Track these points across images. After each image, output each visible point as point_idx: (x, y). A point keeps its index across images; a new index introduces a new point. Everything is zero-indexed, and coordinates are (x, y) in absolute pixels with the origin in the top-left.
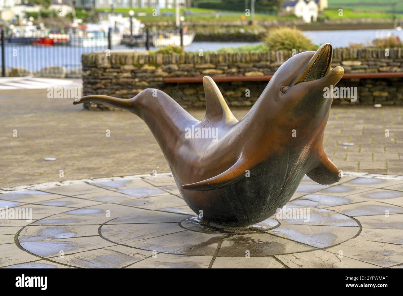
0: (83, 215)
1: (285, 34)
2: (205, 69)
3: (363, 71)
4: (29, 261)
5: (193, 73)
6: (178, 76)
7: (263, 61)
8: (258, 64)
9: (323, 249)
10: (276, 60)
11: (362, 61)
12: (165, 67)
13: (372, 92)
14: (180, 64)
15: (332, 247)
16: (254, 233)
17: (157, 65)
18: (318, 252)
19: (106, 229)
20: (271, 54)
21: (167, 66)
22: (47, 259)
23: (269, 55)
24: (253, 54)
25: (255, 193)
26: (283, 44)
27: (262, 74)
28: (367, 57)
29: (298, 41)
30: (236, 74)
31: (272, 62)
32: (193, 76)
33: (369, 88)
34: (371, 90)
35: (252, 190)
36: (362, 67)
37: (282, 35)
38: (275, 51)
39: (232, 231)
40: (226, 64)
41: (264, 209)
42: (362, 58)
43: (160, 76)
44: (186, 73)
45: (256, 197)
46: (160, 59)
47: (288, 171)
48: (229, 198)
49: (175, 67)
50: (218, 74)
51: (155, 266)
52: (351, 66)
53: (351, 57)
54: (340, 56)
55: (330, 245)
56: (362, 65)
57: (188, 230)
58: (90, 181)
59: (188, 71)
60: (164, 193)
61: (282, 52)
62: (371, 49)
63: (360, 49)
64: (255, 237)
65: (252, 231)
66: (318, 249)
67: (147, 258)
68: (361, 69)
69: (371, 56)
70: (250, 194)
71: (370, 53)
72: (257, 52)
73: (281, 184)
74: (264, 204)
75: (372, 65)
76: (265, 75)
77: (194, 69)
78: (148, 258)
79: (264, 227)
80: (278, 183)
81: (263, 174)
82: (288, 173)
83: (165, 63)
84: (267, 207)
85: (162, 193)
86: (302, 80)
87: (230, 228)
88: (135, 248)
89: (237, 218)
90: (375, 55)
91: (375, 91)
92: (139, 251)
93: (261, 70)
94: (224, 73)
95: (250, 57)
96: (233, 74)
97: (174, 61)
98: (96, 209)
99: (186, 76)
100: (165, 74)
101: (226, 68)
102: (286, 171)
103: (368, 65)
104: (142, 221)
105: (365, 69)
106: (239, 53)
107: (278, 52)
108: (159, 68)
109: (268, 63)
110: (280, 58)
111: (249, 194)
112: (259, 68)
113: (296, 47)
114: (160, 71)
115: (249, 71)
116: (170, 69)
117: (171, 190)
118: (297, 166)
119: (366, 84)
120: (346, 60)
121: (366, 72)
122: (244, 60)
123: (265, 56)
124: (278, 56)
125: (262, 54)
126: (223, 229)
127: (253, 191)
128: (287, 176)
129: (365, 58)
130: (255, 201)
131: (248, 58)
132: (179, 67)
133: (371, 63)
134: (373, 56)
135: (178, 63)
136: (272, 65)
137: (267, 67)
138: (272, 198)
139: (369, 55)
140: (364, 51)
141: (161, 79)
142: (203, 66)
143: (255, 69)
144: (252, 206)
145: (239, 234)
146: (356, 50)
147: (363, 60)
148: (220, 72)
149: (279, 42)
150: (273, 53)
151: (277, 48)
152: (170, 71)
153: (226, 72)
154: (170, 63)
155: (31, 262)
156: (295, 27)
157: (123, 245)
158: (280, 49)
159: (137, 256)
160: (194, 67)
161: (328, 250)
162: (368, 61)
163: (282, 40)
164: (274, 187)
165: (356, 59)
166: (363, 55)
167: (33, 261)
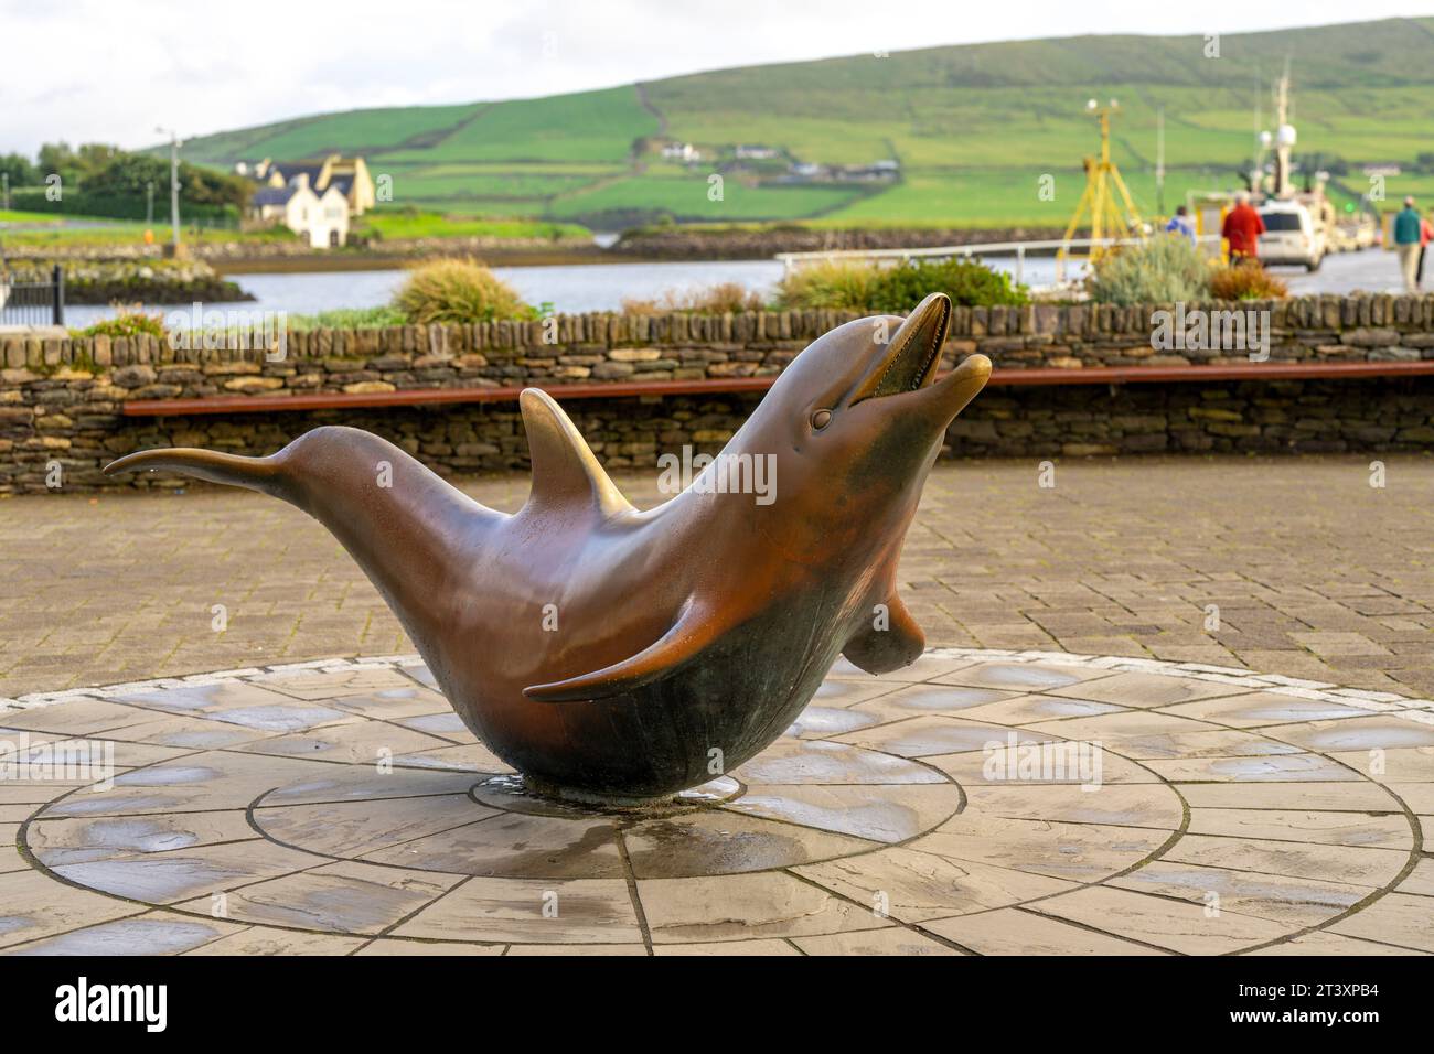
0: (167, 784)
1: (450, 278)
2: (232, 375)
3: (667, 375)
4: (121, 916)
5: (200, 388)
6: (156, 398)
7: (393, 352)
8: (379, 361)
9: (900, 844)
10: (430, 348)
11: (663, 349)
12: (118, 373)
13: (691, 432)
14: (162, 362)
15: (917, 838)
16: (693, 811)
17: (97, 369)
18: (891, 853)
19: (269, 819)
20: (415, 331)
21: (126, 370)
22: (168, 908)
23: (408, 334)
24: (366, 334)
25: (720, 701)
26: (445, 305)
27: (392, 388)
28: (676, 337)
29: (485, 294)
30: (318, 389)
31: (417, 353)
32: (198, 396)
33: (683, 422)
34: (688, 426)
35: (715, 692)
36: (660, 363)
37: (441, 280)
38: (426, 324)
39: (631, 810)
40: (292, 362)
41: (737, 744)
42: (662, 340)
43: (106, 399)
44: (178, 389)
45: (722, 712)
46: (103, 350)
47: (814, 639)
48: (642, 719)
49: (147, 372)
50: (269, 389)
51: (489, 912)
52: (633, 362)
53: (634, 337)
54: (603, 337)
55: (913, 835)
56: (661, 358)
57: (508, 811)
58: (95, 692)
59: (184, 383)
60: (344, 717)
61: (444, 326)
62: (685, 317)
63: (657, 317)
64: (700, 821)
65: (685, 808)
66: (888, 845)
67: (447, 893)
68: (660, 369)
69: (685, 337)
70: (705, 706)
71: (685, 326)
72: (375, 326)
73: (792, 676)
74: (739, 733)
75: (689, 360)
76: (398, 389)
77: (200, 378)
78: (450, 891)
79: (712, 796)
80: (785, 672)
81: (749, 649)
82: (814, 644)
83: (117, 362)
84: (747, 738)
85: (340, 718)
86: (868, 393)
87: (625, 801)
88: (396, 867)
89: (657, 772)
90: (695, 333)
91: (699, 429)
92: (413, 875)
93: (388, 377)
94: (285, 387)
95: (357, 339)
96: (310, 388)
97: (144, 357)
98: (188, 767)
99: (177, 397)
100: (120, 393)
101: (292, 372)
102: (810, 640)
103: (680, 359)
104: (356, 795)
105: (671, 370)
106: (328, 330)
107: (433, 327)
108: (100, 376)
109: (408, 358)
110: (440, 345)
111: (702, 706)
112: (382, 371)
113: (480, 312)
114: (104, 385)
115: (355, 382)
116: (133, 376)
117: (363, 710)
118: (838, 625)
119: (673, 411)
120: (620, 345)
121: (673, 379)
122: (340, 351)
123: (399, 338)
124: (433, 336)
125: (390, 333)
126: (602, 805)
127: (716, 697)
128: (811, 653)
129: (671, 340)
130: (717, 724)
131: (351, 346)
132: (159, 373)
133: (687, 353)
134: (690, 336)
135: (156, 361)
136: (418, 363)
137: (405, 368)
138: (764, 713)
139: (680, 333)
140: (668, 320)
141: (108, 406)
142: (225, 369)
143: (370, 374)
144: (707, 739)
145: (655, 816)
146: (645, 320)
147: (665, 346)
148: (273, 383)
149: (433, 299)
150: (421, 329)
151: (429, 317)
152: (132, 382)
153: (290, 383)
154: (132, 360)
155: (125, 917)
156: (470, 256)
157: (354, 860)
158: (437, 318)
159: (412, 886)
160: (201, 372)
161: (913, 845)
162: (677, 348)
163: (444, 292)
164: (773, 683)
165: (648, 344)
166: (665, 332)
167: (131, 916)
